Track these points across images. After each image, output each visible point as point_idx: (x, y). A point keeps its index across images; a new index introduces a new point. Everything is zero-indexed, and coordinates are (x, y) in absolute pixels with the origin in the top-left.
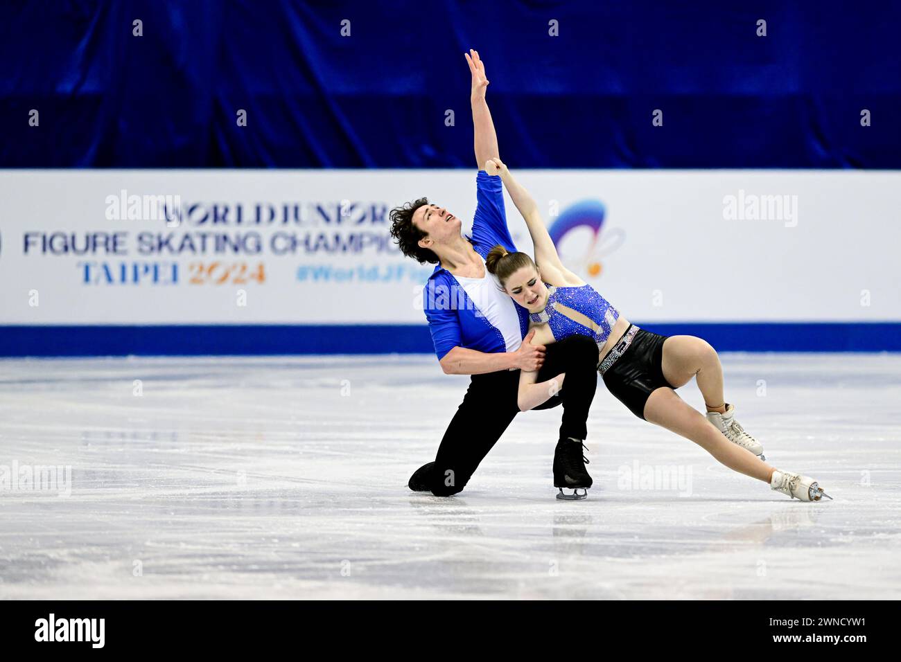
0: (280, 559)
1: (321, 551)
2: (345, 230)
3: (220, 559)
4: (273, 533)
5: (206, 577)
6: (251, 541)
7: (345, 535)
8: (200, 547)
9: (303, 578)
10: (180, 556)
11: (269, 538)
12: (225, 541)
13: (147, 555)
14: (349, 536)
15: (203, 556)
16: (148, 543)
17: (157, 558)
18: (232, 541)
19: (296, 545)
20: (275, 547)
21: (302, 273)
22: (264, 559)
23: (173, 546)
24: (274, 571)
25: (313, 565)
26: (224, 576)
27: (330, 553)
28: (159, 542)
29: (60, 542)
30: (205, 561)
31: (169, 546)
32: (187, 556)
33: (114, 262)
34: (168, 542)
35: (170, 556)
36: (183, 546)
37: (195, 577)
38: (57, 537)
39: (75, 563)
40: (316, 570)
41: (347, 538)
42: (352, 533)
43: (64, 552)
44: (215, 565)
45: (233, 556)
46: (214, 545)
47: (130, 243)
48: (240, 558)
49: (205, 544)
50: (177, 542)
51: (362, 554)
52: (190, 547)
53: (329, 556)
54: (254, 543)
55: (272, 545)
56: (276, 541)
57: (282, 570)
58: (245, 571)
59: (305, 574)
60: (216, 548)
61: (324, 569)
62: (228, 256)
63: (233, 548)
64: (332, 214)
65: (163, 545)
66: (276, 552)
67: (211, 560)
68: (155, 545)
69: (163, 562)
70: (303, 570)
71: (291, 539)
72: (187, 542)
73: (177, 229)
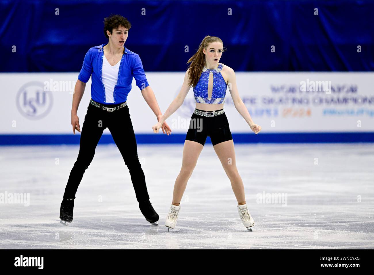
0: (317, 222)
1: (333, 218)
2: (342, 95)
3: (294, 222)
4: (314, 212)
5: (289, 228)
6: (306, 215)
7: (342, 213)
8: (286, 217)
9: (326, 229)
10: (278, 221)
11: (313, 214)
12: (295, 214)
13: (266, 220)
14: (343, 213)
15: (287, 220)
16: (266, 216)
17: (270, 221)
18: (298, 215)
19: (323, 216)
20: (315, 217)
21: (325, 112)
22: (310, 221)
23: (276, 216)
24: (315, 226)
25: (329, 224)
26: (295, 228)
27: (336, 219)
28: (271, 215)
29: (233, 215)
30: (288, 222)
31: (274, 216)
32: (281, 221)
33: (253, 108)
34: (274, 215)
35: (275, 221)
36: (280, 216)
37: (284, 229)
38: (232, 213)
39: (238, 223)
40: (331, 226)
41: (343, 214)
42: (344, 211)
43: (234, 219)
44: (292, 224)
45: (299, 220)
46: (291, 216)
47: (259, 101)
48: (302, 221)
49: (288, 216)
50: (278, 215)
51: (348, 220)
52: (282, 217)
53: (336, 220)
54: (307, 216)
55: (314, 216)
56: (315, 215)
57: (318, 226)
58: (303, 226)
59: (327, 227)
60: (292, 217)
61: (333, 225)
62: (297, 106)
63: (299, 217)
64: (336, 89)
65: (272, 216)
66: (315, 219)
67: (291, 222)
68: (269, 216)
69: (272, 223)
70: (326, 226)
71: (321, 214)
72: (282, 215)
73: (277, 96)
